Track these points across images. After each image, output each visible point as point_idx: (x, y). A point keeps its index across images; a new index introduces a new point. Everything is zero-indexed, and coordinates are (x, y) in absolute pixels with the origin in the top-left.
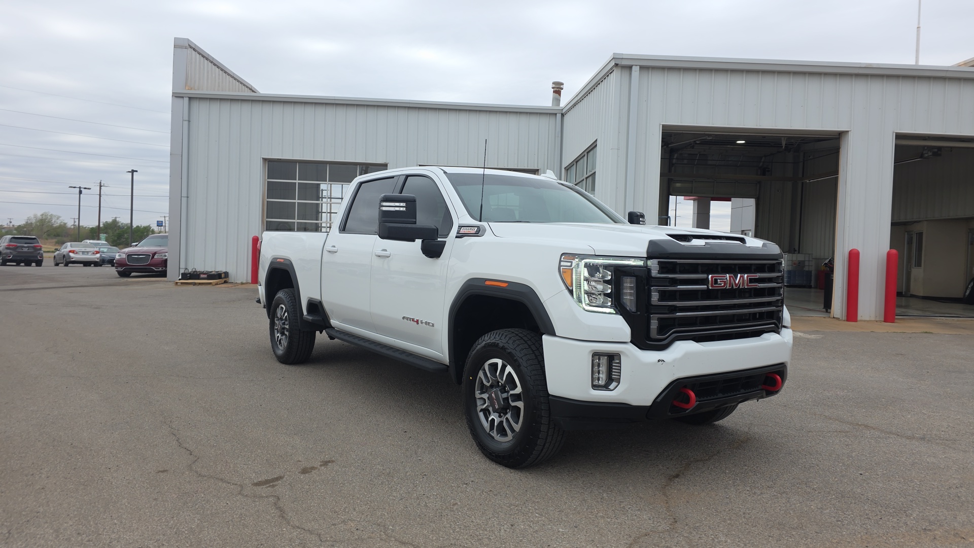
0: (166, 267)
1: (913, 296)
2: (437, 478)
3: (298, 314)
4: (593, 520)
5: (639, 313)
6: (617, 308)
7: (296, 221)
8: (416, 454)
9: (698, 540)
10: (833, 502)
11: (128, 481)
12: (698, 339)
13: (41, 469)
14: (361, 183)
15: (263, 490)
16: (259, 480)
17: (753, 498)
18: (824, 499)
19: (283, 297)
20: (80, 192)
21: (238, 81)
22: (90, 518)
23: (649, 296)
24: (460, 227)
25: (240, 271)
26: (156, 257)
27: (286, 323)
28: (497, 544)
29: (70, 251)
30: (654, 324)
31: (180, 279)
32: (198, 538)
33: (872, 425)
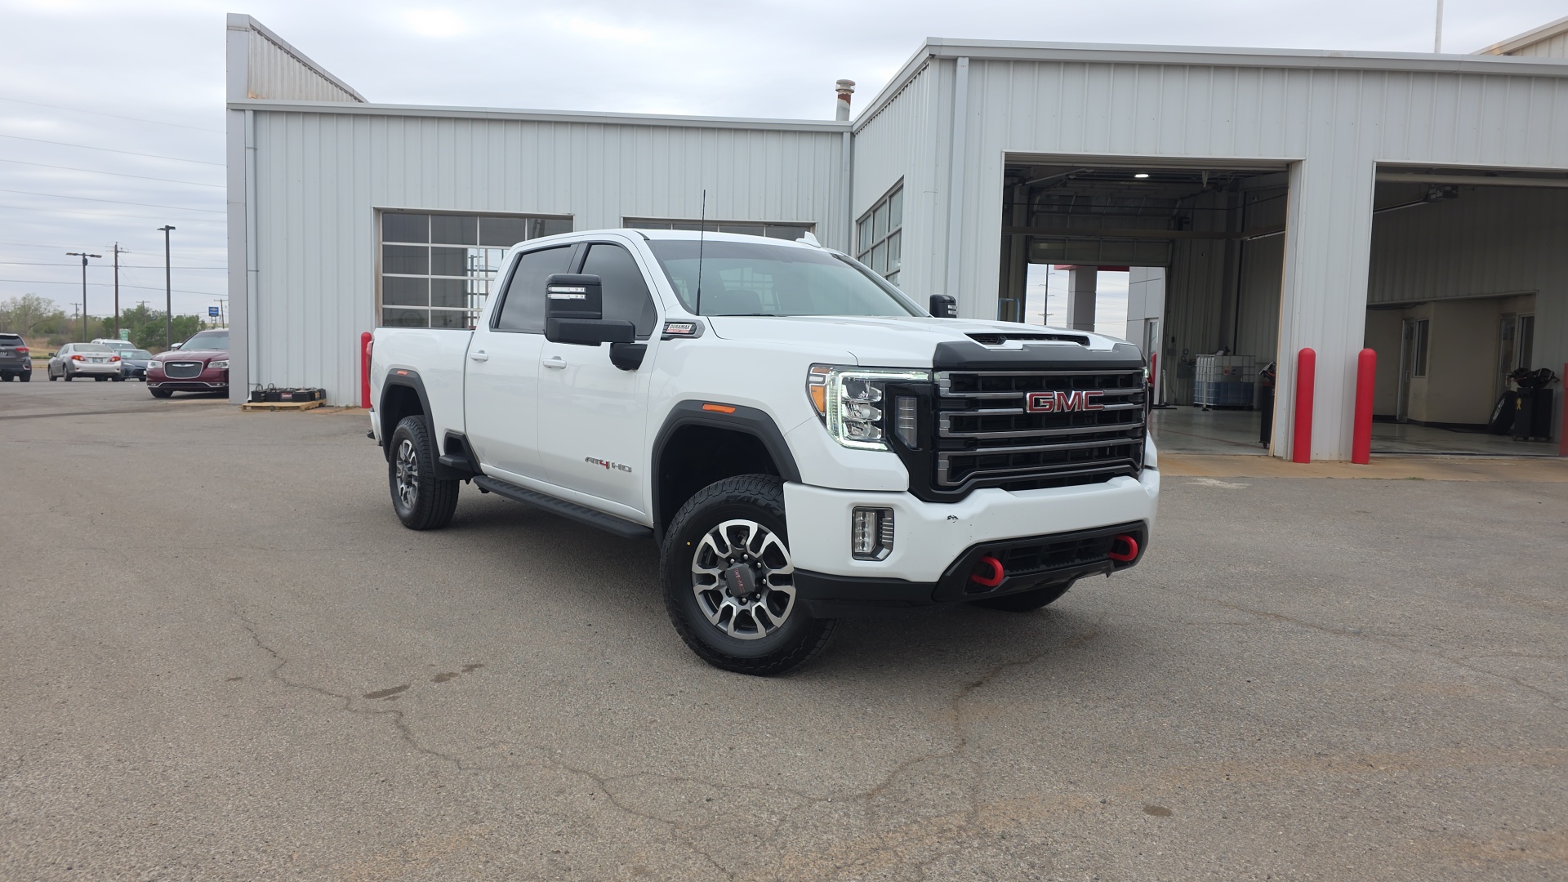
0: (227, 381)
1: (1411, 422)
2: (631, 687)
3: (432, 455)
4: (847, 742)
5: (921, 449)
6: (890, 443)
7: (430, 308)
8: (603, 655)
9: (991, 767)
10: (1196, 718)
11: (185, 692)
12: (1009, 487)
13: (59, 677)
14: (522, 254)
15: (379, 704)
16: (375, 690)
17: (1081, 713)
18: (1185, 715)
19: (408, 428)
20: (85, 262)
21: (332, 82)
22: (133, 740)
23: (937, 425)
24: (668, 323)
25: (343, 388)
26: (210, 366)
27: (414, 467)
28: (707, 772)
29: (74, 358)
30: (943, 465)
31: (249, 402)
32: (288, 765)
33: (1287, 615)
